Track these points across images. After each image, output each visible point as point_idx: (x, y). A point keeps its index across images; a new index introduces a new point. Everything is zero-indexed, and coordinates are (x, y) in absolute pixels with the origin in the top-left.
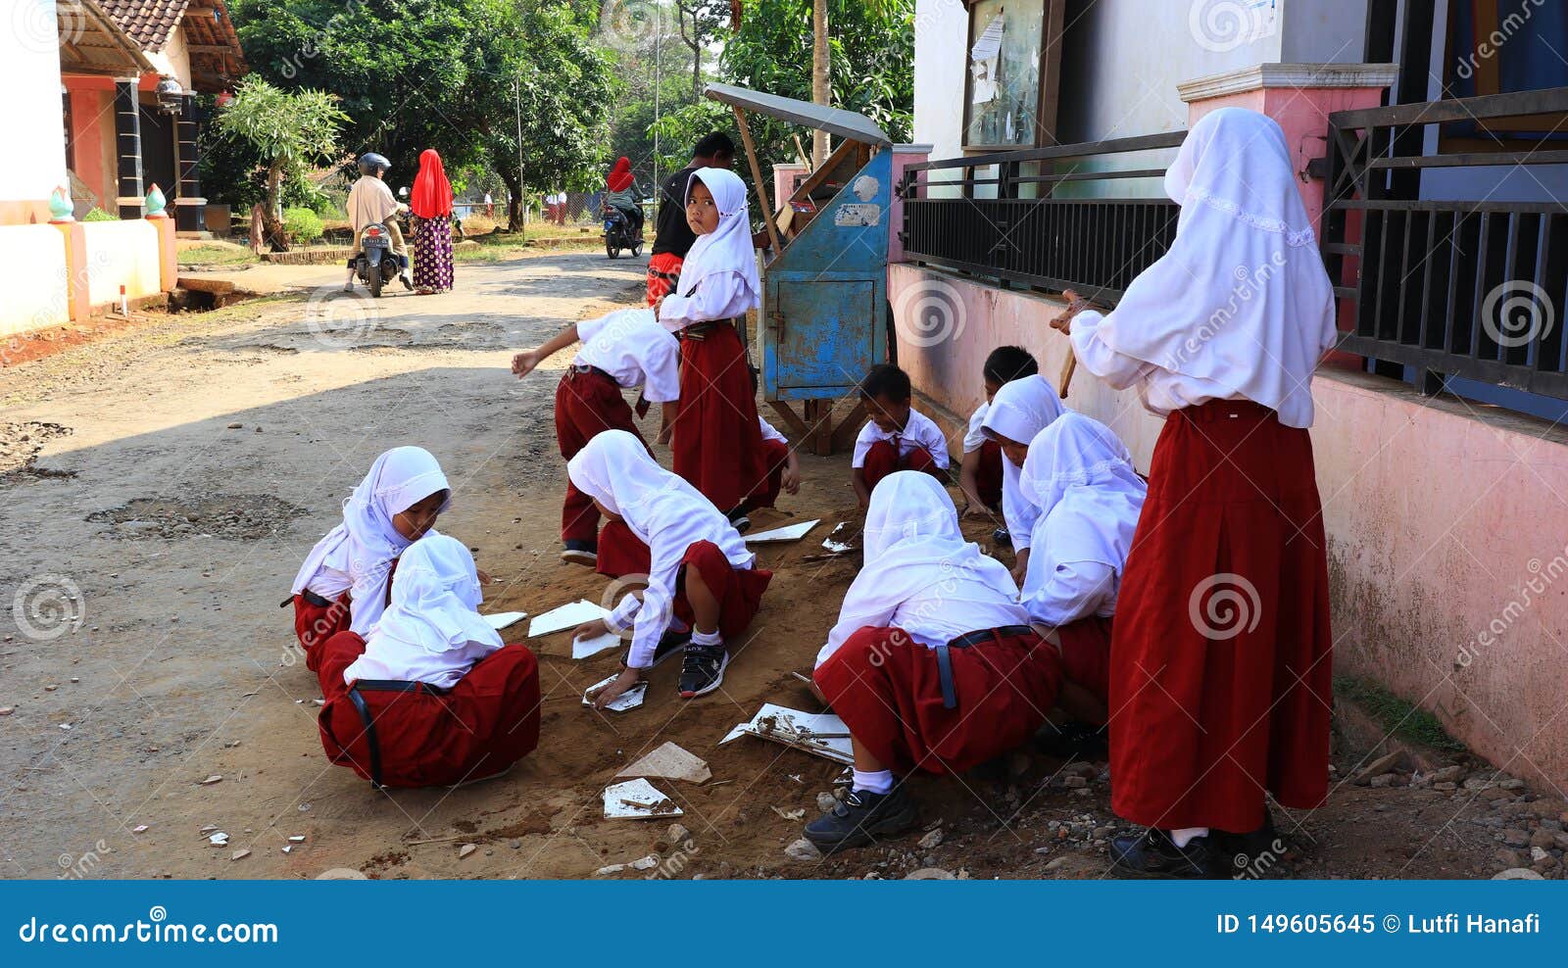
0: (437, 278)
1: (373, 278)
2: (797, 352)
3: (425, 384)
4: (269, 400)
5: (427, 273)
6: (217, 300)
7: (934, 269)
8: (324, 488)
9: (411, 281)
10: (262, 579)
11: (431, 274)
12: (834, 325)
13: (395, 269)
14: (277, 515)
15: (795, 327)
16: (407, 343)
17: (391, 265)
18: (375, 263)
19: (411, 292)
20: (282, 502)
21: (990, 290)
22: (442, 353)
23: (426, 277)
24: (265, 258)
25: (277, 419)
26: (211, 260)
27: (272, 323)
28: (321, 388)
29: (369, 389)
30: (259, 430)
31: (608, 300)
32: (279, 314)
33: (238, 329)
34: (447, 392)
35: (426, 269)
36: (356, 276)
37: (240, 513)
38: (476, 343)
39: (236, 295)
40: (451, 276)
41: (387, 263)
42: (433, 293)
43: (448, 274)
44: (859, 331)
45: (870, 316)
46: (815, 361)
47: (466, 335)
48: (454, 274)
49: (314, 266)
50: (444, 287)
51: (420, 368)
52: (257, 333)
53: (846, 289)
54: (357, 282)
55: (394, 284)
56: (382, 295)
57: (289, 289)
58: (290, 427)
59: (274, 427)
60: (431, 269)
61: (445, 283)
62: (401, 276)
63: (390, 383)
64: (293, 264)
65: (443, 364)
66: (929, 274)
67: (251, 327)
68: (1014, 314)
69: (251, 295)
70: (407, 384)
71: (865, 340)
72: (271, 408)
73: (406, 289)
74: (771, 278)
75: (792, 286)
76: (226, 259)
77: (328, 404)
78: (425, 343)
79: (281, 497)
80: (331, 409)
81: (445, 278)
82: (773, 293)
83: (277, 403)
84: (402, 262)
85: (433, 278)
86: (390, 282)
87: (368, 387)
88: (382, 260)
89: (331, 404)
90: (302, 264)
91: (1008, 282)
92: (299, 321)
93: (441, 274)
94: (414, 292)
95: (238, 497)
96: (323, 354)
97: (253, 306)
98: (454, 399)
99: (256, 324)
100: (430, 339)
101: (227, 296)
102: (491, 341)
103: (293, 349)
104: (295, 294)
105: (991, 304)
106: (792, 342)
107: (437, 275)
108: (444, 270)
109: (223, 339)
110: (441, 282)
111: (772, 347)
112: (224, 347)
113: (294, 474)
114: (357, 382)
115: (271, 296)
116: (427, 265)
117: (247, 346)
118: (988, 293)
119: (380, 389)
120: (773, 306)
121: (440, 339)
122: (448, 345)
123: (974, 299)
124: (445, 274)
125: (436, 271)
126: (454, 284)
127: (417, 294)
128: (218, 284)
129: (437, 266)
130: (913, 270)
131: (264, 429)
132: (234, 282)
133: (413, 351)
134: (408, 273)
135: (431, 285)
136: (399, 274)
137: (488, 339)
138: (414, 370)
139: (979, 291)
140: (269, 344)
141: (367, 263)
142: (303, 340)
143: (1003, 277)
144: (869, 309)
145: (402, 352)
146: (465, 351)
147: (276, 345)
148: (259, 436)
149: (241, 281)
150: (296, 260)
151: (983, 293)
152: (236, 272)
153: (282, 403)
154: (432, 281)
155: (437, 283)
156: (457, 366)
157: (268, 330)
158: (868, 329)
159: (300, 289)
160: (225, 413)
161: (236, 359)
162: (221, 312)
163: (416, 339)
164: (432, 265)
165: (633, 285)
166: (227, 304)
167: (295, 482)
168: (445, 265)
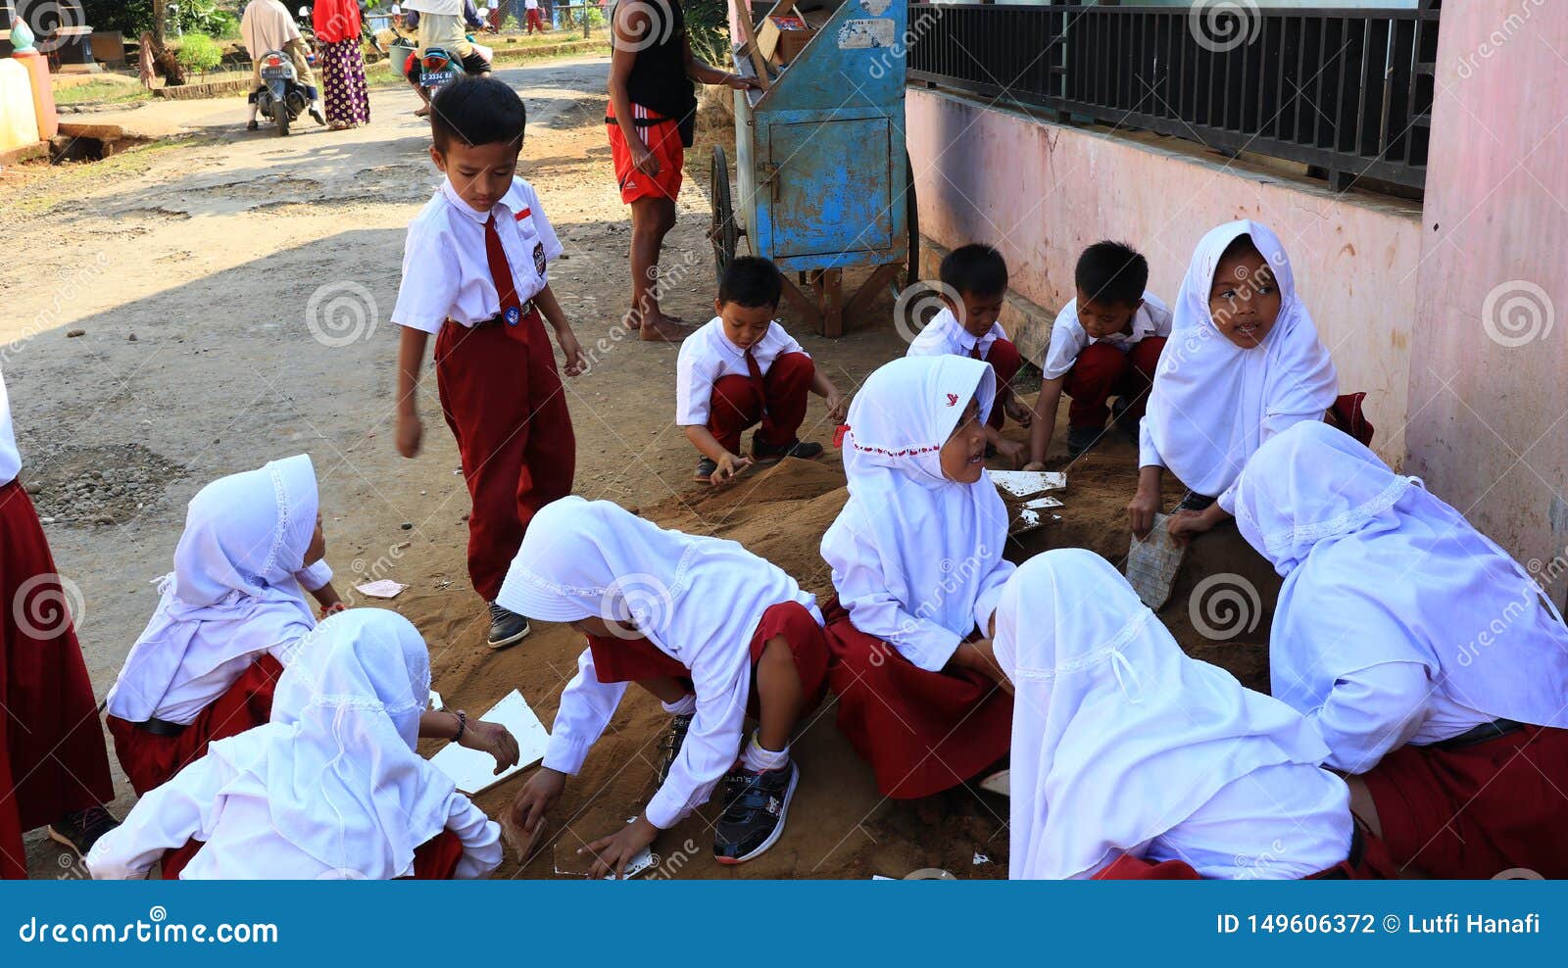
0: (350, 112)
1: (277, 115)
2: (796, 212)
3: (338, 254)
4: (148, 290)
5: (338, 106)
6: (105, 146)
7: (951, 92)
8: (209, 428)
9: (323, 116)
10: (114, 601)
11: (343, 107)
12: (841, 177)
13: (302, 102)
14: (146, 478)
15: (792, 180)
16: (317, 197)
17: (297, 96)
18: (278, 97)
19: (323, 128)
20: (153, 456)
21: (1046, 126)
22: (358, 209)
23: (337, 111)
24: (158, 93)
25: (156, 319)
26: (100, 97)
27: (162, 178)
28: (213, 268)
29: (274, 266)
30: (132, 338)
31: (544, 126)
32: (173, 164)
33: (124, 186)
34: (366, 265)
35: (336, 102)
36: (259, 112)
37: (97, 477)
38: (398, 194)
39: (125, 141)
40: (366, 107)
41: (293, 96)
42: (347, 128)
43: (362, 105)
44: (873, 182)
45: (886, 162)
46: (819, 222)
47: (387, 183)
48: (369, 105)
49: (215, 99)
50: (359, 120)
51: (334, 232)
52: (144, 192)
53: (855, 127)
54: (260, 118)
55: (303, 119)
56: (291, 132)
57: (186, 130)
58: (173, 330)
59: (153, 331)
60: (342, 101)
61: (359, 115)
62: (310, 110)
63: (299, 256)
64: (190, 98)
65: (360, 226)
66: (947, 101)
67: (137, 184)
68: (1088, 161)
69: (142, 140)
70: (319, 256)
71: (880, 192)
72: (151, 302)
73: (318, 124)
74: (759, 121)
75: (787, 129)
76: (117, 95)
77: (221, 291)
78: (339, 197)
79: (153, 447)
80: (224, 300)
81: (358, 110)
82: (764, 141)
83: (159, 294)
84: (310, 93)
85: (345, 111)
86: (299, 117)
87: (271, 264)
88: (287, 93)
89: (226, 291)
90: (200, 98)
91: (1069, 115)
92: (194, 172)
93: (354, 106)
94: (327, 127)
95: (96, 450)
96: (219, 218)
97: (144, 154)
98: (373, 277)
99: (144, 178)
100: (345, 190)
101: (114, 143)
102: (416, 189)
103: (184, 212)
104: (193, 136)
105: (1048, 145)
106: (789, 199)
107: (350, 107)
108: (356, 101)
109: (103, 201)
110: (355, 116)
111: (764, 206)
112: (104, 214)
113: (171, 407)
114: (258, 257)
115: (165, 140)
116: (337, 96)
117: (131, 210)
118: (1044, 133)
119: (285, 266)
120: (764, 156)
121: (356, 190)
122: (366, 198)
123: (1019, 137)
124: (358, 106)
125: (348, 103)
126: (371, 116)
127: (330, 130)
128: (104, 129)
129: (348, 97)
130: (922, 94)
131: (139, 337)
132: (121, 126)
133: (326, 208)
134: (319, 106)
135: (343, 119)
136: (307, 108)
137: (413, 186)
138: (327, 236)
139: (1028, 126)
140: (156, 207)
141: (269, 98)
142: (198, 200)
143: (1063, 109)
144: (884, 153)
145: (312, 209)
146: (385, 206)
147: (164, 208)
148: (131, 348)
149: (129, 122)
150: (195, 93)
151: (1035, 132)
152: (128, 112)
153: (166, 294)
154: (344, 115)
155: (350, 116)
156: (376, 227)
157: (157, 187)
158: (883, 179)
159: (199, 129)
160: (92, 312)
161: (114, 230)
162: (107, 162)
163: (328, 191)
164: (343, 96)
165: (570, 105)
166: (116, 151)
167: (171, 422)
168: (357, 95)
